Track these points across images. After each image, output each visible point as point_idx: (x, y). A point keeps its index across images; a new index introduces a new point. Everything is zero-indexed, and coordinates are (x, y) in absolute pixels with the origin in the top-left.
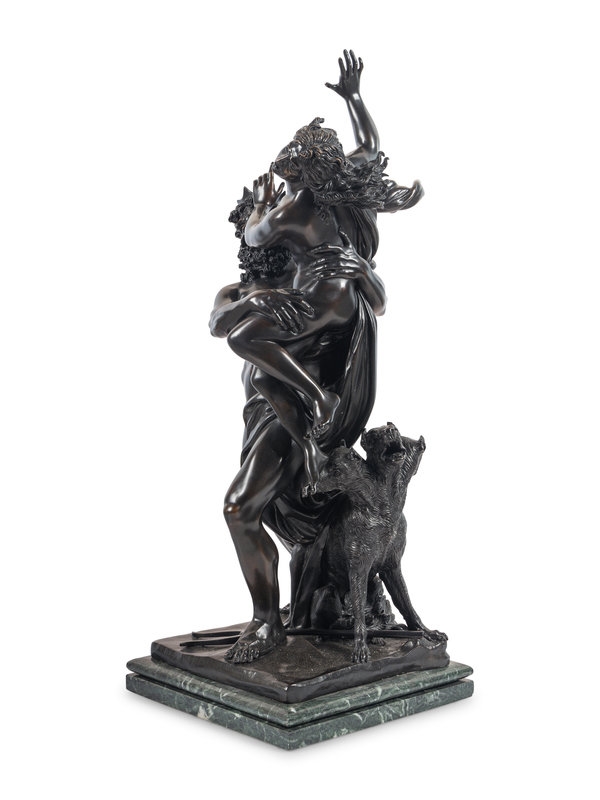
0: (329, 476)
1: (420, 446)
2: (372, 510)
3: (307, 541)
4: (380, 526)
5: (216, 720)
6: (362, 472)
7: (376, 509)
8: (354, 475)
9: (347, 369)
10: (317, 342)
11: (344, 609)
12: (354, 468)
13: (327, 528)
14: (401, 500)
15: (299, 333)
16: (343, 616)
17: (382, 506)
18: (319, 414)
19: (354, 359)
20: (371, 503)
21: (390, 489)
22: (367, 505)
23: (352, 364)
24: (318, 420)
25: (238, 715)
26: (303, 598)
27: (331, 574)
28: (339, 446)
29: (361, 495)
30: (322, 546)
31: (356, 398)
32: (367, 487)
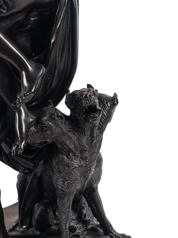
0: (38, 132)
1: (114, 101)
2: (74, 154)
3: (27, 171)
4: (81, 166)
6: (65, 127)
7: (78, 153)
8: (58, 130)
9: (53, 41)
10: (27, 17)
11: (55, 219)
12: (57, 125)
13: (42, 162)
14: (98, 145)
15: (8, 10)
16: (55, 225)
17: (82, 151)
18: (25, 83)
19: (57, 33)
20: (74, 150)
21: (89, 138)
22: (71, 151)
23: (56, 38)
24: (25, 88)
26: (27, 208)
27: (46, 194)
28: (47, 106)
29: (66, 144)
30: (39, 174)
31: (61, 66)
32: (70, 138)
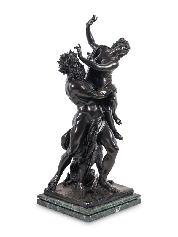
5: (122, 209)
25: (127, 204)
